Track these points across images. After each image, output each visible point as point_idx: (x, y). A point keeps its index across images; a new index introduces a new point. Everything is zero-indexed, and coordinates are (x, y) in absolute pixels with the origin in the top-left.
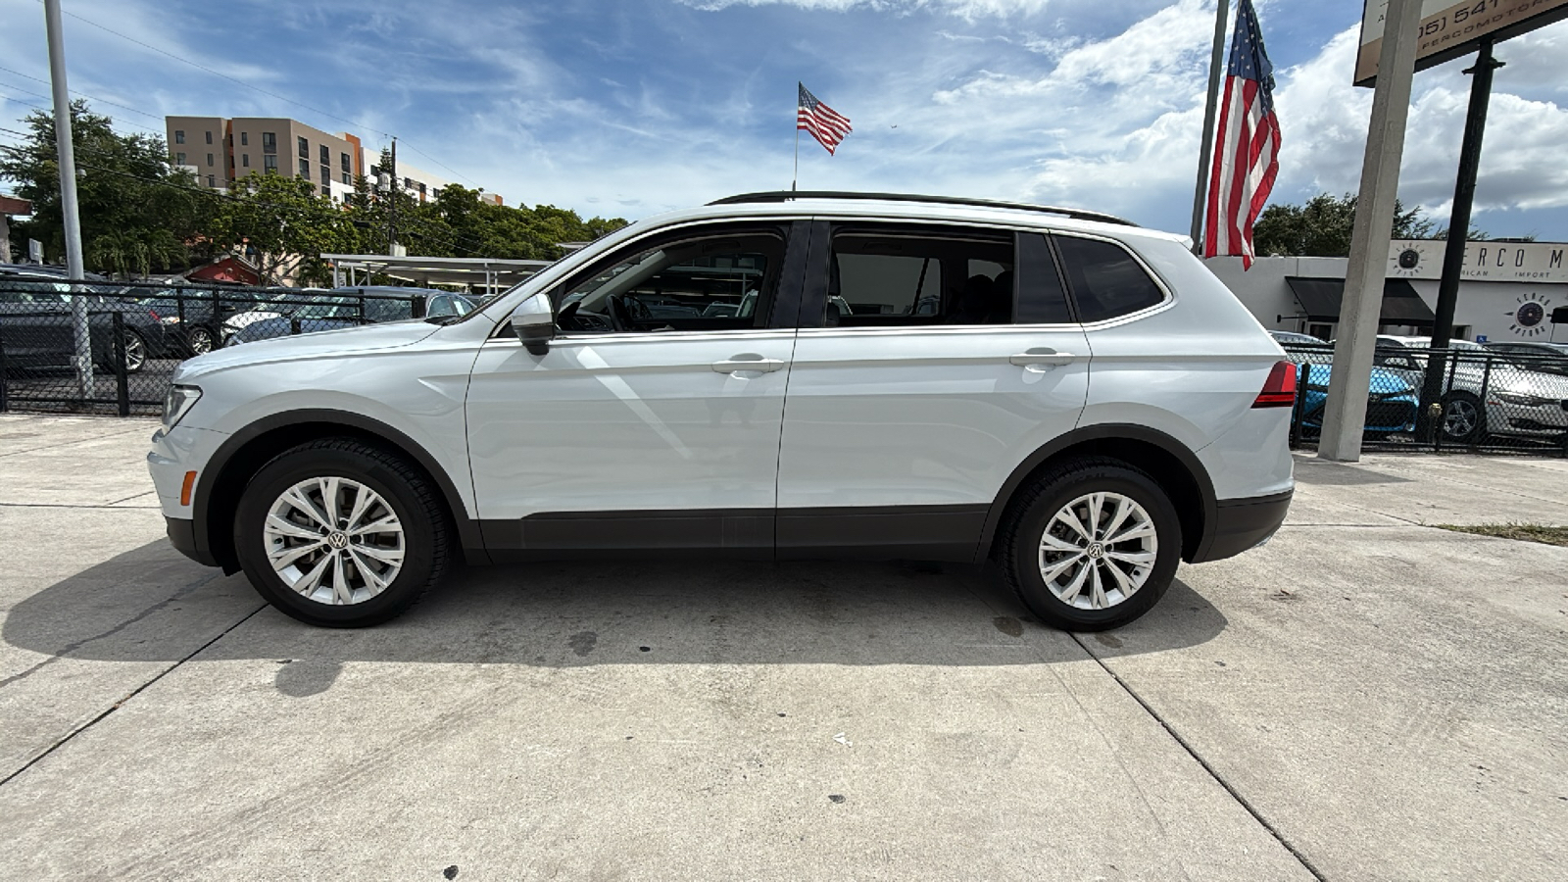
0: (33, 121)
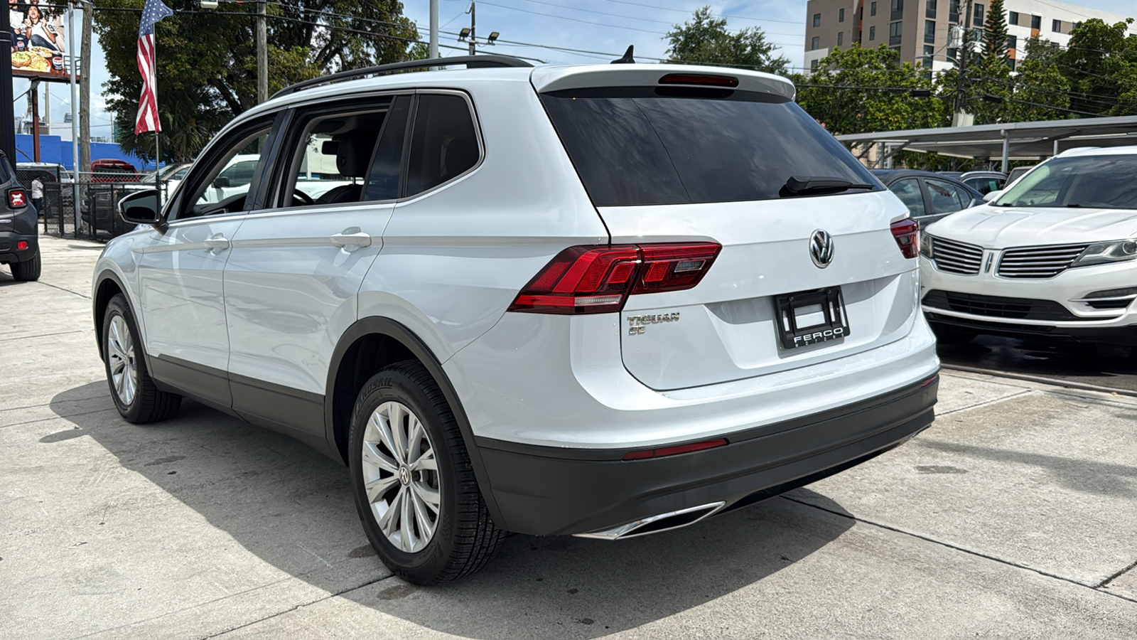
0: (671, 36)
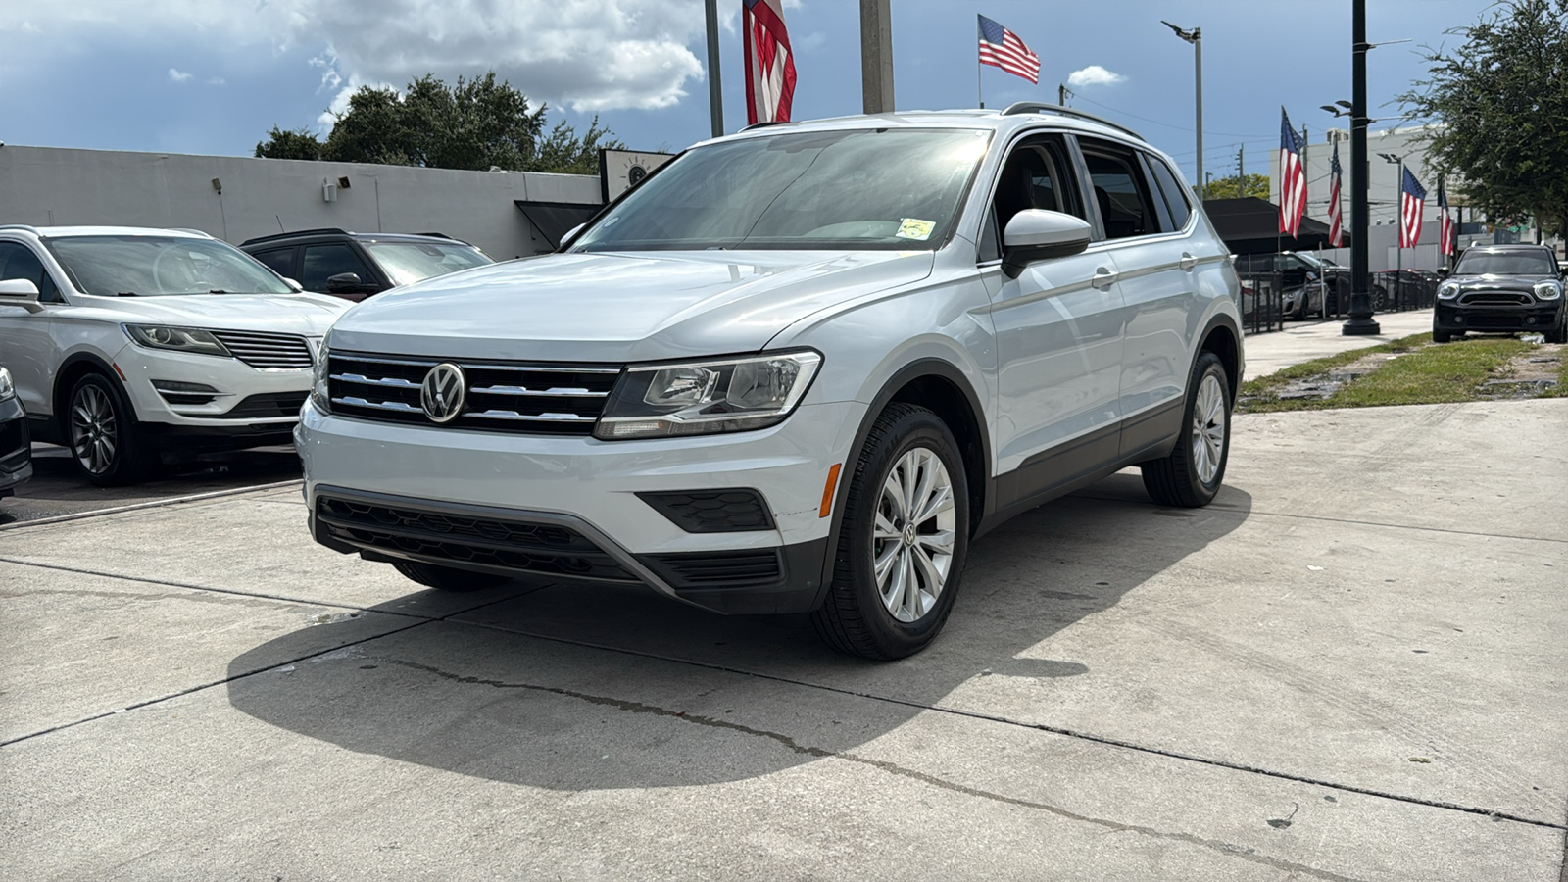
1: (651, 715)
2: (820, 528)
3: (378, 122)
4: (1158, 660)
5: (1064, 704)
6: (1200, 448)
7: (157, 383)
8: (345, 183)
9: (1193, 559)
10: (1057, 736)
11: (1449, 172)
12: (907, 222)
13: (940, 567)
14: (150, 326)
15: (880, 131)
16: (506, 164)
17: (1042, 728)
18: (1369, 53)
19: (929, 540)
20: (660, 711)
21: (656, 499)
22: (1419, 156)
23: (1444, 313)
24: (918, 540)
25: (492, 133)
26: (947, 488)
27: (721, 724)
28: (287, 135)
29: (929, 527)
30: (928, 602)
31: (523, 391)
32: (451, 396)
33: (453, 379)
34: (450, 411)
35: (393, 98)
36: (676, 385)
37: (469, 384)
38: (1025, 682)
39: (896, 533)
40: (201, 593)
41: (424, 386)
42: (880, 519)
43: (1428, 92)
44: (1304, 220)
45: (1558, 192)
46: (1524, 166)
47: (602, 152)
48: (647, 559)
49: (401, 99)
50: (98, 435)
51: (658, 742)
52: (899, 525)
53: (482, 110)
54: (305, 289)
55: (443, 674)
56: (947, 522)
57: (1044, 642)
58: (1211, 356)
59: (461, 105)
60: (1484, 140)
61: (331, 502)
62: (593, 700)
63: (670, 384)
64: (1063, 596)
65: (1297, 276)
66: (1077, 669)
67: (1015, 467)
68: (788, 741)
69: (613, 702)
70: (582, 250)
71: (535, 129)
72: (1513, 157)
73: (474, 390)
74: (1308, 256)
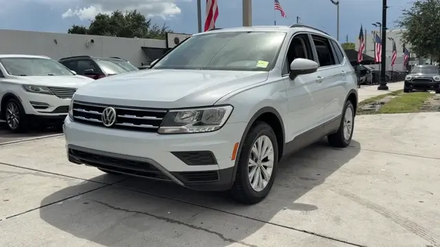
1: (176, 224)
2: (231, 164)
3: (103, 23)
4: (339, 204)
5: (311, 221)
6: (345, 130)
7: (31, 103)
8: (92, 41)
9: (346, 166)
10: (310, 235)
11: (407, 43)
12: (260, 62)
13: (269, 172)
14: (30, 85)
15: (249, 32)
16: (139, 36)
17: (305, 231)
18: (387, 9)
19: (266, 164)
20: (179, 223)
21: (177, 154)
22: (399, 38)
23: (407, 84)
24: (262, 164)
25: (135, 27)
26: (271, 147)
27: (200, 228)
28: (77, 27)
29: (266, 160)
30: (265, 183)
31: (135, 117)
32: (111, 117)
33: (112, 112)
34: (111, 122)
35: (108, 16)
36: (185, 116)
37: (117, 113)
38: (297, 212)
39: (255, 164)
40: (39, 172)
41: (103, 114)
42: (250, 160)
43: (402, 20)
44: (364, 56)
45: (437, 50)
46: (428, 42)
47: (167, 33)
48: (175, 174)
49: (110, 17)
50: (14, 118)
51: (178, 236)
52: (256, 161)
53: (133, 21)
54: (78, 74)
55: (110, 206)
56: (271, 157)
57: (302, 197)
58: (349, 101)
59: (127, 19)
60: (417, 35)
61: (73, 150)
62: (157, 218)
63: (183, 116)
64: (307, 179)
65: (364, 72)
66: (313, 208)
67: (292, 139)
68: (221, 236)
69: (164, 219)
70: (156, 68)
71: (148, 26)
72: (426, 39)
73: (119, 116)
74: (367, 66)
